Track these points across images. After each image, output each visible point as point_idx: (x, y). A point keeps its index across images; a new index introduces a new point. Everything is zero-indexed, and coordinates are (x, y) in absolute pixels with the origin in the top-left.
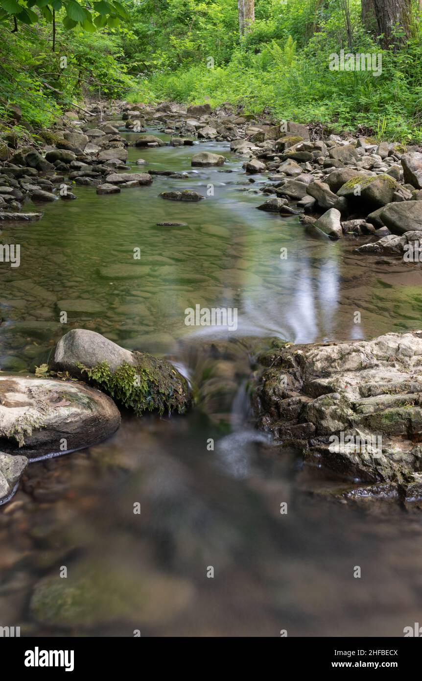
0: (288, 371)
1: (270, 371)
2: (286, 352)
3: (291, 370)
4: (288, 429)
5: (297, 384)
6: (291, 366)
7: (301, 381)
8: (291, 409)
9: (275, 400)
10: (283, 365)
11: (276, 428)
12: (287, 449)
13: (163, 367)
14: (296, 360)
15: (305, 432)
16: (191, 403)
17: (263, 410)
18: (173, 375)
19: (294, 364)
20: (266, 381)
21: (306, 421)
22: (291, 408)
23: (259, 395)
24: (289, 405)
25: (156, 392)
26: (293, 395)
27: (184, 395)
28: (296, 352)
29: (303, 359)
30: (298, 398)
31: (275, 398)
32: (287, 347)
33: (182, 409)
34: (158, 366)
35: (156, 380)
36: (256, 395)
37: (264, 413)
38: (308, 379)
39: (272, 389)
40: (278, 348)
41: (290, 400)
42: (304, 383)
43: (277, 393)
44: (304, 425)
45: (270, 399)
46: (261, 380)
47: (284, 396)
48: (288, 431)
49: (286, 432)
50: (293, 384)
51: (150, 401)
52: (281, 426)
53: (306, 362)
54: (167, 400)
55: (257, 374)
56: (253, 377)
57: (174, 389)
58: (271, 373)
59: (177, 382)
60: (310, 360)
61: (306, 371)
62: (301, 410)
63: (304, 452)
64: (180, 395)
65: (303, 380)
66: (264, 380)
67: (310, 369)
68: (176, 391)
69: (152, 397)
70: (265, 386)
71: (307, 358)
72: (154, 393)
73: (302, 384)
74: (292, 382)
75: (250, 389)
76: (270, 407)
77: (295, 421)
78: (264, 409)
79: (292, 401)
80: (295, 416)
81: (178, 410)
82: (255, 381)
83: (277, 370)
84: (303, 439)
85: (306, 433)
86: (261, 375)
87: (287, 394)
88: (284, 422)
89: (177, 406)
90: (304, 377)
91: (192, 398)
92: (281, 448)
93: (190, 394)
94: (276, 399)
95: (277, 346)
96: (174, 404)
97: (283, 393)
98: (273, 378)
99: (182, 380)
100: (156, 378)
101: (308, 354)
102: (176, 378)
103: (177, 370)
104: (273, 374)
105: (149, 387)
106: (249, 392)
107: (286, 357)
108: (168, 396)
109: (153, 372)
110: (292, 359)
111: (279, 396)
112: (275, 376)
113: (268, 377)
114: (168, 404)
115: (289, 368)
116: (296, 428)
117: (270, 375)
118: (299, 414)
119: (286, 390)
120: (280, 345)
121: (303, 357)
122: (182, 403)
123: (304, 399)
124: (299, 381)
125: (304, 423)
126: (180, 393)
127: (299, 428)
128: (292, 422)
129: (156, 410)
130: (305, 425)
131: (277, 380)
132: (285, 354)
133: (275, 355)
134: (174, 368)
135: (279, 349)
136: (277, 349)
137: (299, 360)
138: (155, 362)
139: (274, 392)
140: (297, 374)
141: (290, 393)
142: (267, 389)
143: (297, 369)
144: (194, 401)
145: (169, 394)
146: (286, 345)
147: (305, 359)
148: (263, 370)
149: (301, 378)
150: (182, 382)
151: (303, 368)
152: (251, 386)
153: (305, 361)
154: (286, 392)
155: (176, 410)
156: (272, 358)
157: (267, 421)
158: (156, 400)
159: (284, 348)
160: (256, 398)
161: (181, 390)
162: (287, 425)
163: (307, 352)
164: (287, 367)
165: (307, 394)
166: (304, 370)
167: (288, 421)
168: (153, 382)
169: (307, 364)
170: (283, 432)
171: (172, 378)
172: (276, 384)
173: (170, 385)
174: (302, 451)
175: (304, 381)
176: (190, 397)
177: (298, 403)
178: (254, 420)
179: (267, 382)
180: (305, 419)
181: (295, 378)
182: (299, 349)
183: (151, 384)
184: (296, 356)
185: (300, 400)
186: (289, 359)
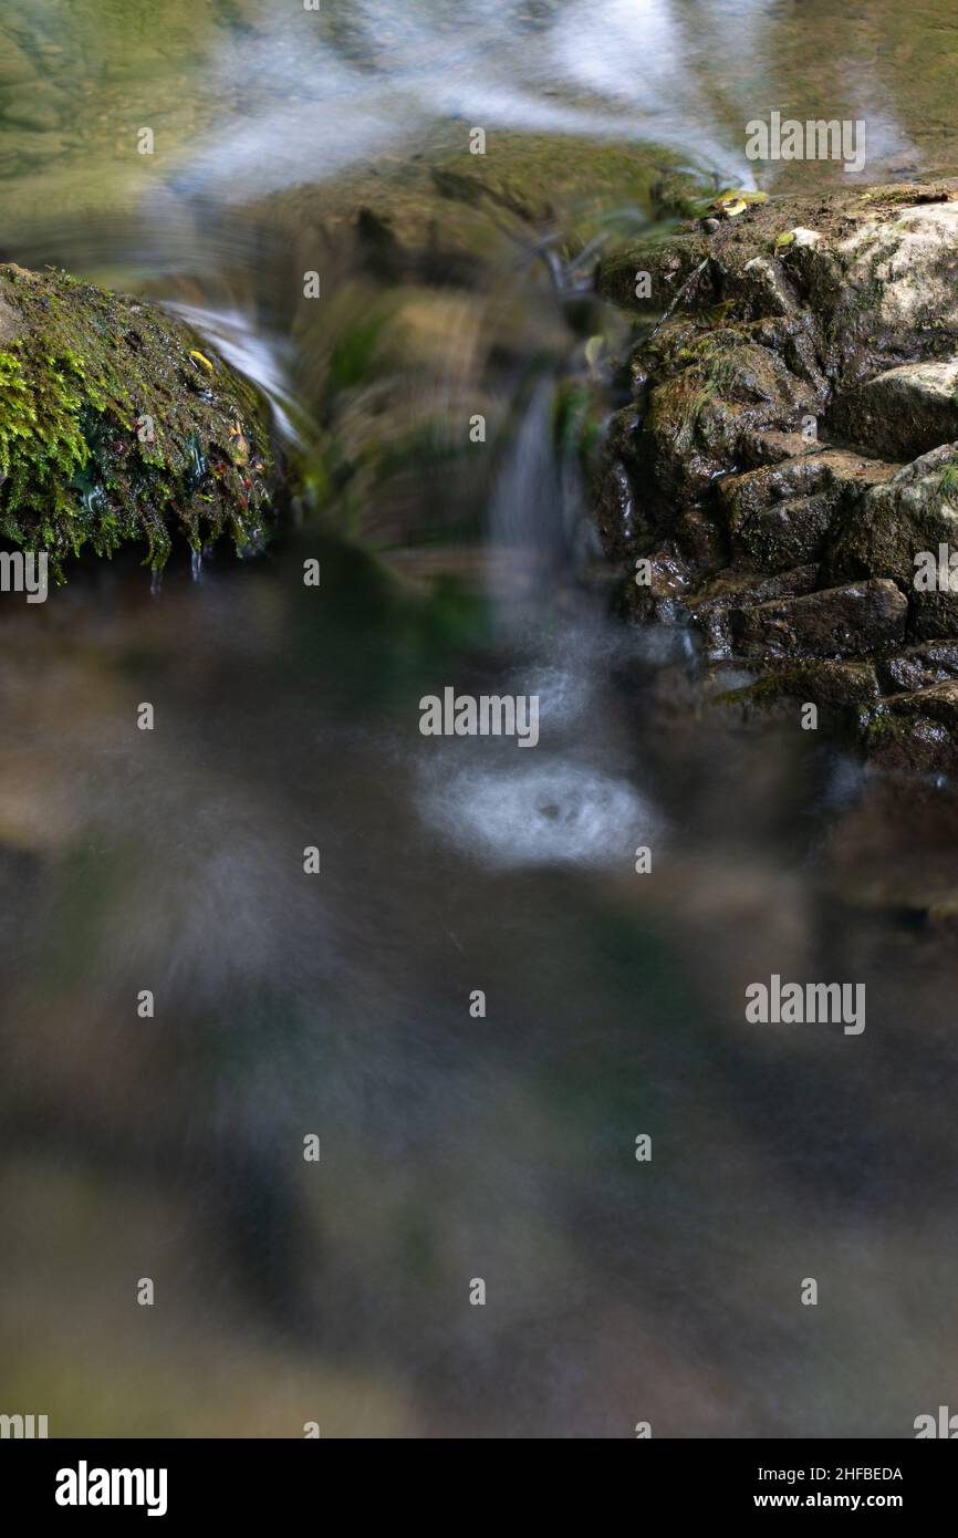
0: (757, 334)
1: (667, 335)
2: (737, 239)
3: (768, 328)
4: (778, 615)
5: (801, 395)
6: (765, 305)
7: (818, 379)
8: (786, 518)
9: (702, 478)
10: (730, 303)
11: (719, 611)
12: (775, 707)
13: (148, 337)
14: (788, 277)
15: (856, 625)
16: (288, 499)
17: (645, 525)
18: (198, 377)
19: (781, 296)
20: (651, 384)
21: (861, 573)
22: (783, 514)
23: (620, 456)
24: (775, 495)
25: (124, 466)
26: (791, 453)
27: (259, 466)
28: (785, 238)
29: (826, 272)
30: (816, 464)
31: (700, 468)
32: (733, 212)
33: (250, 537)
34: (122, 333)
35: (120, 404)
36: (607, 456)
37: (648, 539)
38: (853, 368)
39: (686, 425)
40: (691, 217)
41: (778, 476)
42: (832, 389)
43: (712, 443)
44: (855, 592)
45: (680, 473)
46: (623, 377)
47: (746, 456)
48: (778, 623)
49: (768, 629)
50: (787, 396)
51: (98, 512)
52: (739, 599)
53: (843, 283)
54: (178, 500)
55: (603, 352)
56: (585, 366)
57: (213, 447)
58: (672, 345)
59: (222, 408)
60: (863, 273)
61: (841, 330)
62: (833, 522)
63: (864, 719)
64: (240, 469)
65: (830, 372)
66: (642, 378)
67: (862, 318)
68: (219, 454)
69: (108, 493)
70: (648, 407)
71: (844, 268)
72: (117, 470)
73: (824, 388)
74: (781, 384)
75: (573, 428)
76: (681, 510)
77: (803, 572)
78: (650, 518)
79: (790, 478)
80: (805, 547)
81: (233, 545)
82: (594, 385)
83: (700, 330)
84: (846, 656)
85: (860, 628)
86: (622, 360)
87: (763, 445)
88: (750, 578)
89: (229, 525)
90: (832, 360)
91: (297, 478)
92: (748, 703)
93: (284, 461)
94: (706, 472)
95: (681, 210)
96: (216, 517)
97: (741, 439)
98: (688, 371)
99: (240, 394)
100: (124, 395)
101: (847, 246)
102: (215, 388)
103: (215, 349)
104: (684, 352)
105: (91, 445)
106: (571, 444)
107: (741, 263)
108: (188, 483)
109: (106, 369)
110: (771, 273)
111: (718, 454)
112: (693, 361)
113: (663, 366)
114: (186, 517)
115: (756, 317)
116: (815, 610)
117: (667, 357)
118: (826, 540)
119: (756, 426)
120: (699, 203)
121: (822, 260)
122: (251, 506)
123: (844, 466)
124: (809, 378)
125: (854, 580)
126: (238, 461)
127: (830, 604)
128: (790, 576)
129: (135, 549)
130: (857, 594)
131: (707, 378)
132: (731, 247)
133: (683, 255)
134: (202, 345)
135: (693, 224)
136: (686, 223)
137: (807, 274)
138: (105, 312)
139: (699, 438)
140: (802, 344)
141: (774, 439)
142: (663, 425)
143: (798, 321)
144: (303, 491)
145: (188, 473)
146: (726, 201)
147: (835, 271)
148: (625, 331)
149: (820, 363)
150: (242, 408)
151: (825, 316)
152: (579, 413)
153: (834, 283)
154: (759, 435)
155: (225, 544)
156: (667, 270)
157: (670, 576)
158: (130, 503)
159: (722, 216)
160: (610, 466)
161: (242, 445)
162: (770, 597)
163: (842, 234)
164: (747, 311)
165: (855, 440)
166: (834, 326)
167: (772, 574)
168: (108, 416)
169: (848, 297)
170: (754, 627)
171: (193, 388)
172: (703, 397)
173: (191, 425)
174: (851, 714)
175: (832, 380)
176: (286, 475)
177: (814, 490)
178: (603, 575)
179: (661, 392)
180: (856, 562)
181: (790, 366)
182: (797, 224)
183: (103, 426)
184: (789, 259)
185: (826, 472)
186: (758, 272)
